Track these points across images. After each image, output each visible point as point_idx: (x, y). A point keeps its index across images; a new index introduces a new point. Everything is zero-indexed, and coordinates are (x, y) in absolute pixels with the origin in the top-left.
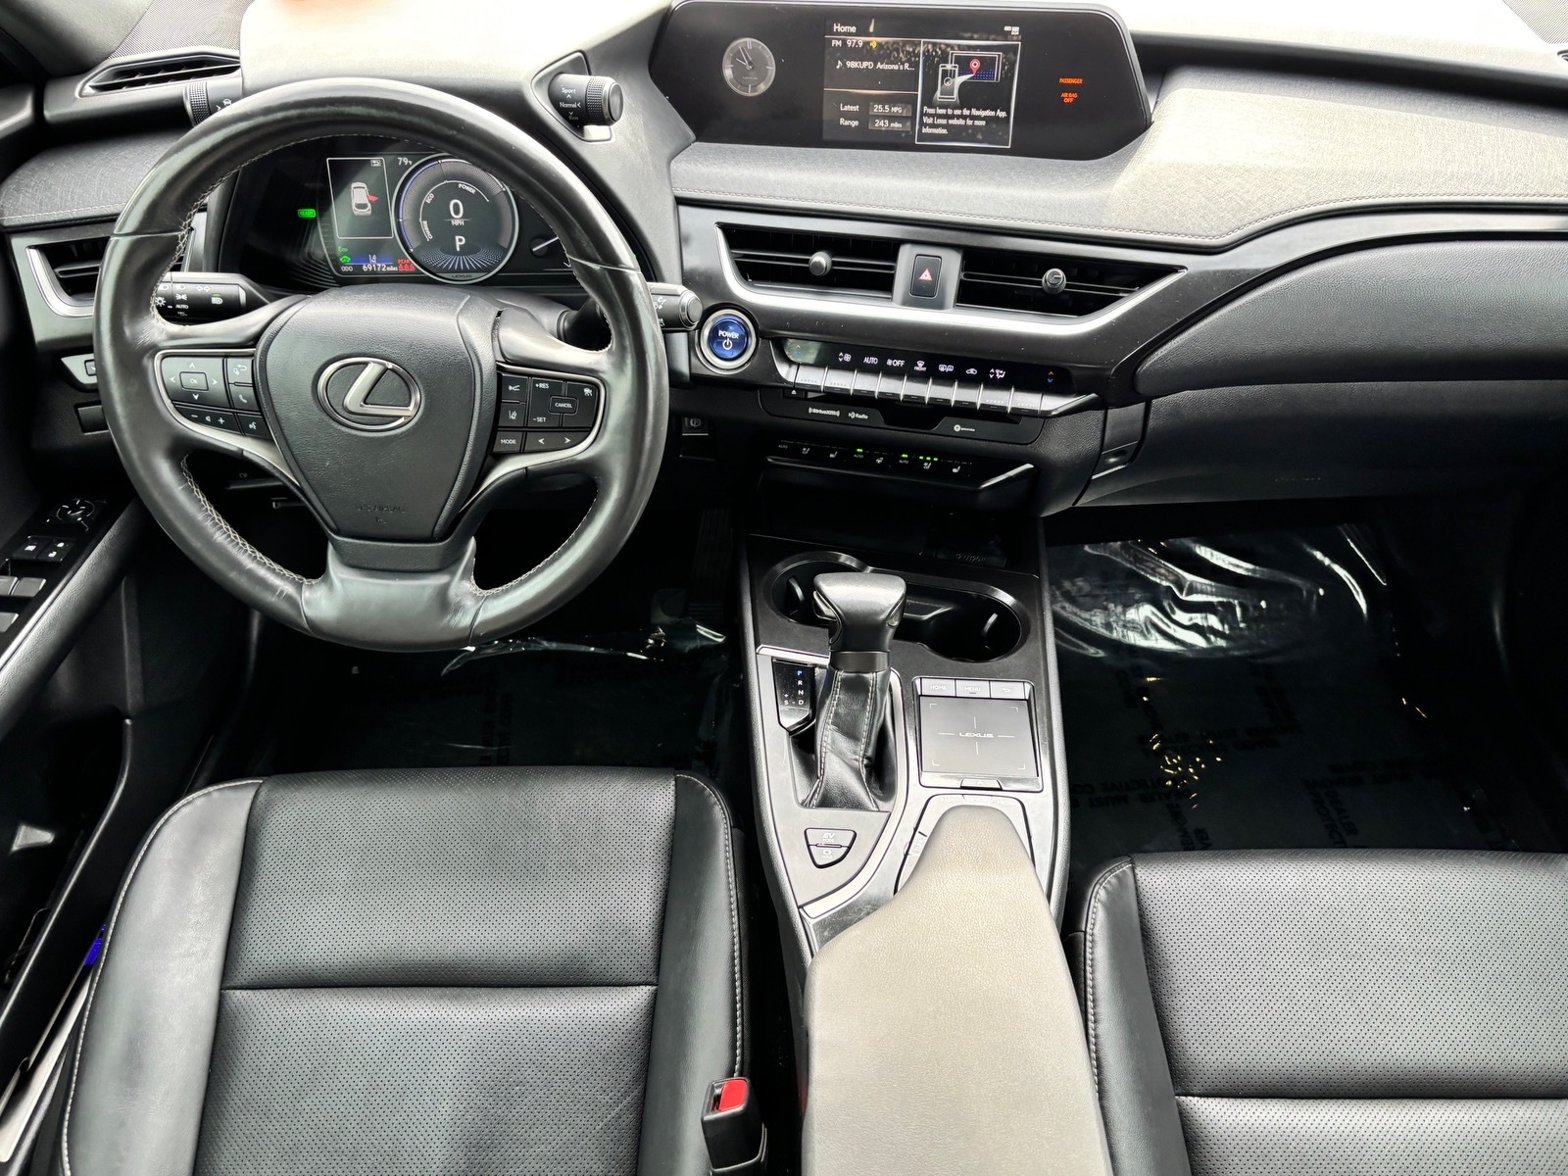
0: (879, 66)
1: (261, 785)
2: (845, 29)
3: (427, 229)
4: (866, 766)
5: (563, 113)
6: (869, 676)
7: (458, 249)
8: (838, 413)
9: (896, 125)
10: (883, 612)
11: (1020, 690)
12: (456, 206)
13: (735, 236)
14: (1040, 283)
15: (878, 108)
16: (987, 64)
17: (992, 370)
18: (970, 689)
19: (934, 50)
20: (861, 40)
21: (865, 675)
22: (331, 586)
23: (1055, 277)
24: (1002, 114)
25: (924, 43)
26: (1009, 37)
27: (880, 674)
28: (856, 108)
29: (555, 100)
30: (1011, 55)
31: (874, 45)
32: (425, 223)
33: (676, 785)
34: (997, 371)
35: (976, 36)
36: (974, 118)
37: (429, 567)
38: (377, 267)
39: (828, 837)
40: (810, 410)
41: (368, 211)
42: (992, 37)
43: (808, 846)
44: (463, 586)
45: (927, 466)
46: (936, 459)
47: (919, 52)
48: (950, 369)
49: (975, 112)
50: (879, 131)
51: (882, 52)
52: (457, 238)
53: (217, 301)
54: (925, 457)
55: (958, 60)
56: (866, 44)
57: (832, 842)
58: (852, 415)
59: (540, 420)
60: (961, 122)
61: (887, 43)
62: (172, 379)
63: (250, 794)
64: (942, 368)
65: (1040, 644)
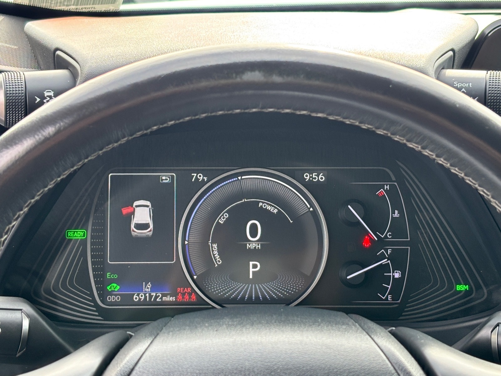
3: (216, 253)
7: (251, 277)
12: (254, 229)
32: (215, 246)
38: (151, 297)
41: (147, 232)
52: (251, 263)
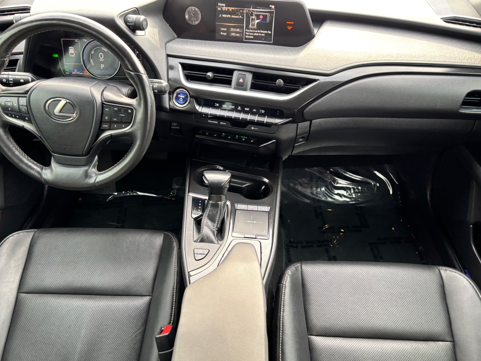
0: (232, 16)
1: (36, 231)
2: (222, 5)
3: (92, 62)
4: (217, 230)
5: (129, 26)
6: (220, 203)
7: (102, 68)
8: (217, 122)
9: (238, 35)
10: (223, 183)
11: (267, 209)
12: (101, 55)
13: (185, 67)
14: (275, 84)
15: (232, 29)
16: (265, 17)
17: (261, 110)
18: (252, 208)
19: (249, 12)
20: (227, 8)
21: (218, 202)
22: (52, 170)
23: (280, 82)
24: (270, 32)
25: (246, 10)
26: (271, 9)
27: (223, 202)
28: (226, 29)
29: (126, 22)
30: (272, 14)
31: (231, 10)
32: (92, 60)
33: (164, 236)
34: (262, 110)
35: (261, 8)
36: (261, 33)
37: (82, 164)
38: (77, 73)
39: (201, 251)
40: (209, 121)
41: (73, 56)
42: (266, 8)
43: (194, 254)
44: (93, 170)
45: (243, 139)
46: (246, 138)
47: (244, 12)
48: (248, 109)
49: (261, 31)
50: (233, 36)
51: (233, 12)
52: (102, 65)
53: (22, 81)
54: (243, 137)
55: (256, 15)
56: (228, 9)
57: (202, 253)
58: (221, 123)
59: (115, 119)
60: (257, 34)
61: (235, 9)
62: (3, 104)
63: (32, 234)
64: (246, 109)
65: (276, 195)
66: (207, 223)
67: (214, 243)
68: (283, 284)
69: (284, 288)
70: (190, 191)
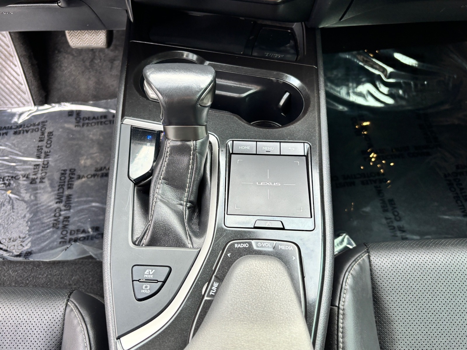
4: (189, 208)
6: (191, 143)
18: (266, 149)
21: (188, 143)
43: (133, 281)
57: (151, 277)
65: (316, 114)
66: (163, 194)
67: (184, 246)
68: (339, 308)
69: (341, 316)
70: (126, 113)
